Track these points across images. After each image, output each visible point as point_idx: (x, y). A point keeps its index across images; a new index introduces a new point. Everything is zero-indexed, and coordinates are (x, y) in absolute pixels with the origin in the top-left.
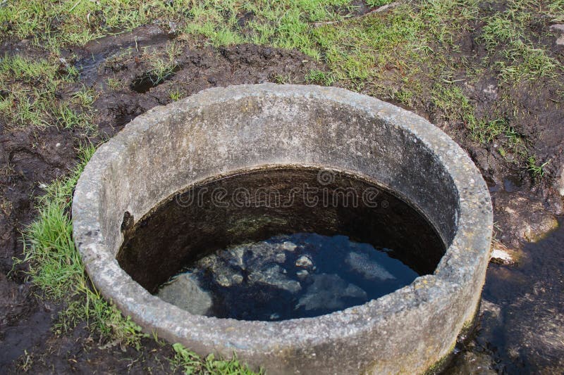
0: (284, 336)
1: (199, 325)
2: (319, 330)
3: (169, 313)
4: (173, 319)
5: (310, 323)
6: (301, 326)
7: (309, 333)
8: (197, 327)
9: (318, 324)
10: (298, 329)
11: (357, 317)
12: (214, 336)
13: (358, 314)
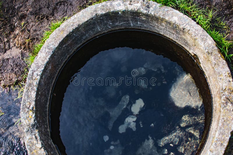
0: (45, 48)
1: (72, 24)
2: (39, 61)
3: (85, 17)
4: (81, 17)
5: (43, 61)
6: (45, 57)
7: (40, 57)
8: (71, 23)
9: (41, 63)
10: (44, 55)
11: (34, 78)
12: (63, 26)
13: (35, 79)
